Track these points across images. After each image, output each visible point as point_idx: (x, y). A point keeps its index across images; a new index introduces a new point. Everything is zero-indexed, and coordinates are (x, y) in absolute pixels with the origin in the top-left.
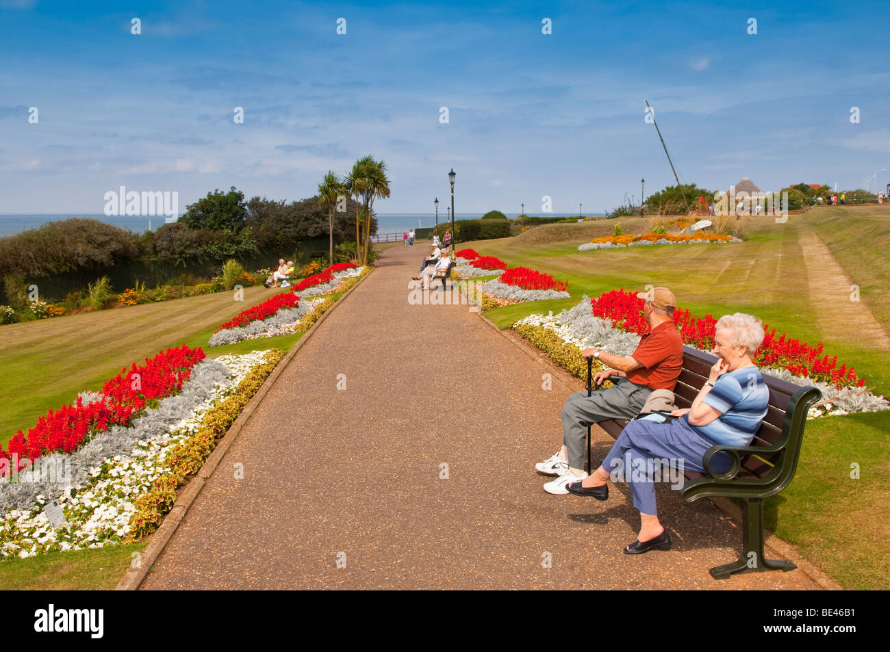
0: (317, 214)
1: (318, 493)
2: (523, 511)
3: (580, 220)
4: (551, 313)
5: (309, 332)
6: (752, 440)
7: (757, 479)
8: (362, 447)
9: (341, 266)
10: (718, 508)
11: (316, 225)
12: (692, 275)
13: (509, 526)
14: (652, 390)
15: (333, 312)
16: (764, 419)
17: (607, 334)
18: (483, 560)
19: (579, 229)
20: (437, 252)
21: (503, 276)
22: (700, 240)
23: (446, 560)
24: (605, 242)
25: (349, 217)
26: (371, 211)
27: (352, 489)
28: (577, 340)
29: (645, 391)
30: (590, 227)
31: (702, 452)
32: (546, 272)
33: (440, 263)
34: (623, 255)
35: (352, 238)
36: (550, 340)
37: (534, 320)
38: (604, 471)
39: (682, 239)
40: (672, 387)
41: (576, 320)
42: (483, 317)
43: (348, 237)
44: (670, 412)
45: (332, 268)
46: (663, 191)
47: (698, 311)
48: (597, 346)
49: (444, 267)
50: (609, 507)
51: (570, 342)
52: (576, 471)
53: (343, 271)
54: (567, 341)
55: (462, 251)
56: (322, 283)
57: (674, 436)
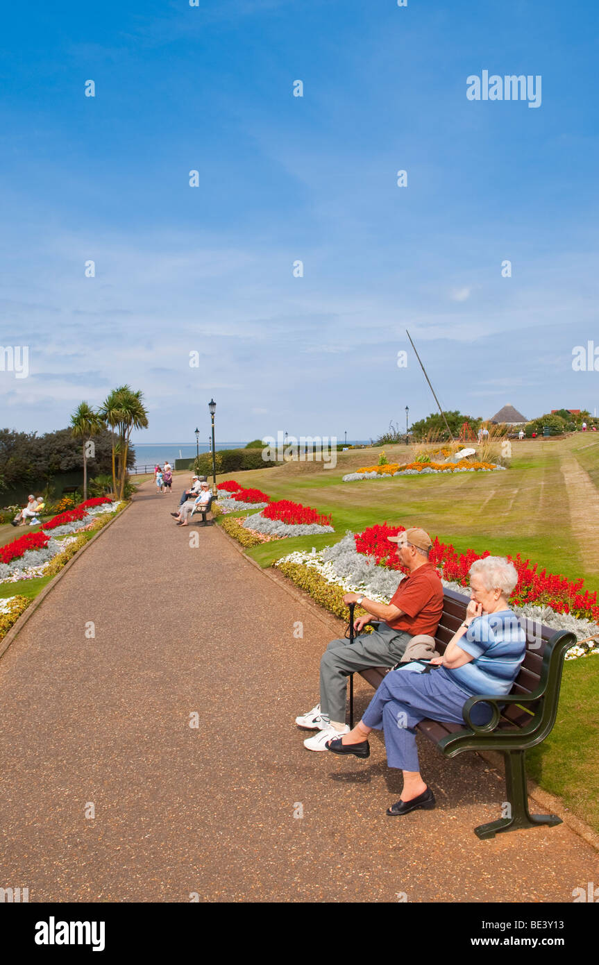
0: (71, 447)
1: (61, 761)
2: (282, 772)
3: (345, 449)
4: (314, 549)
5: (59, 575)
6: (511, 687)
7: (518, 728)
8: (111, 706)
9: (95, 501)
10: (483, 759)
11: (69, 458)
12: (456, 506)
13: (267, 790)
14: (413, 636)
15: (86, 552)
16: (522, 664)
17: (370, 572)
18: (237, 830)
19: (344, 458)
20: (198, 485)
21: (266, 509)
22: (464, 469)
23: (198, 833)
24: (370, 472)
25: (104, 448)
26: (128, 442)
27: (99, 754)
28: (341, 578)
29: (405, 637)
30: (355, 457)
31: (461, 703)
32: (310, 505)
33: (200, 497)
34: (388, 485)
35: (107, 471)
36: (312, 579)
37: (296, 557)
38: (364, 726)
39: (447, 468)
40: (432, 632)
41: (339, 558)
42: (244, 554)
43: (104, 470)
44: (430, 660)
45: (85, 504)
46: (428, 418)
47: (461, 544)
48: (360, 585)
49: (204, 502)
50: (372, 763)
51: (333, 581)
52: (338, 725)
53: (98, 507)
54: (331, 580)
55: (224, 483)
56: (74, 520)
57: (433, 687)
